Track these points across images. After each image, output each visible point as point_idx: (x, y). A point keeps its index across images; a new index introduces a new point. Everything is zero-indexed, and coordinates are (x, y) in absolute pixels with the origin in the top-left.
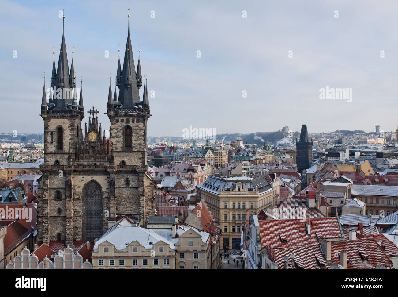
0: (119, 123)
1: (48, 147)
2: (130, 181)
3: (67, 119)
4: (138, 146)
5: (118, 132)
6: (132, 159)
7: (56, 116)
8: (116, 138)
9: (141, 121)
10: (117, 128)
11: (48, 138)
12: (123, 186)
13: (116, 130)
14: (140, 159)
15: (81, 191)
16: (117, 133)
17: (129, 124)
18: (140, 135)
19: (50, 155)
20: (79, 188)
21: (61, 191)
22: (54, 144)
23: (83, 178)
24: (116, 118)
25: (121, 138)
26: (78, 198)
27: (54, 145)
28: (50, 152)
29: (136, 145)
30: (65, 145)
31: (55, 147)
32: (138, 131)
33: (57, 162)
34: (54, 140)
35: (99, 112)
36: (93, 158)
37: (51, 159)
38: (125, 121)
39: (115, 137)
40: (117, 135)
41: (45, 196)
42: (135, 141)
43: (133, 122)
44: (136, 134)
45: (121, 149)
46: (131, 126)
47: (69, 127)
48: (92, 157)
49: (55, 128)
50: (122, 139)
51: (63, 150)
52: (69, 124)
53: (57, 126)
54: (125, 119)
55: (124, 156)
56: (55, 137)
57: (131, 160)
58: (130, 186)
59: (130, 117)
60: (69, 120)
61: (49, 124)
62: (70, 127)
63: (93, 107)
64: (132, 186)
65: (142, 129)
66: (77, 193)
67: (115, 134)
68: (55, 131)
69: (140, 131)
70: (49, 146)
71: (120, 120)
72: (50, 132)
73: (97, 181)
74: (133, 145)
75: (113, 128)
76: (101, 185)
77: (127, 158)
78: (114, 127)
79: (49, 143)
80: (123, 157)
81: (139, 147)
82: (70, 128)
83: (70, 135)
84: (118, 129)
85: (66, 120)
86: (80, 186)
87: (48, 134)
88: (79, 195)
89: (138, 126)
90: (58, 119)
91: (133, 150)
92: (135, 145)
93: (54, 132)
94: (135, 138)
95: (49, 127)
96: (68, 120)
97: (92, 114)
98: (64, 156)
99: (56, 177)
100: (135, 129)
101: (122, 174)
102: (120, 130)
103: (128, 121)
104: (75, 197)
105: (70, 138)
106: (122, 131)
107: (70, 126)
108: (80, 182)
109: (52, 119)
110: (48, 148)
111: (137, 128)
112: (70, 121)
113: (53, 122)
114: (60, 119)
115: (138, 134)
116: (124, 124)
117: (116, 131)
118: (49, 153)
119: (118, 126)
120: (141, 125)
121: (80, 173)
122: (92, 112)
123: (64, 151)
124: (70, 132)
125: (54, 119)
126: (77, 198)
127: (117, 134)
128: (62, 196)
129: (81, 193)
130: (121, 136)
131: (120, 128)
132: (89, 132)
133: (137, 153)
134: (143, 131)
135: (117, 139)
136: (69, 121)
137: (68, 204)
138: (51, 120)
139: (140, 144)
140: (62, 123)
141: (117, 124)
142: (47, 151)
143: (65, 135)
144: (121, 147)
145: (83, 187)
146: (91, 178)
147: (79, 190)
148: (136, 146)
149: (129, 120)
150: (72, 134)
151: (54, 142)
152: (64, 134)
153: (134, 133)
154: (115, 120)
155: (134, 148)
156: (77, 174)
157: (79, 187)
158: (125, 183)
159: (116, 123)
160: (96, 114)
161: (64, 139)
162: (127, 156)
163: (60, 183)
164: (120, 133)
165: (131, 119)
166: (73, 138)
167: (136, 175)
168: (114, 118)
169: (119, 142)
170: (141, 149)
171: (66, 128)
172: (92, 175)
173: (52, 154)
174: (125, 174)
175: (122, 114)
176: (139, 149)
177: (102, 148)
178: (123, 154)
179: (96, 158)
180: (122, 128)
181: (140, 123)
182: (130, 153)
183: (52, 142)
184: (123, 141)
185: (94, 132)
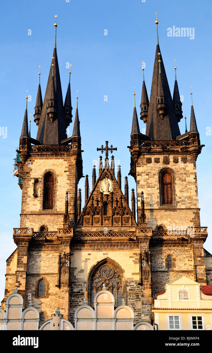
0: (151, 165)
1: (29, 204)
2: (175, 260)
3: (62, 158)
4: (186, 200)
5: (151, 177)
6: (177, 221)
7: (44, 154)
8: (148, 187)
9: (189, 161)
10: (148, 172)
12: (163, 269)
13: (147, 175)
14: (191, 221)
15: (86, 279)
16: (149, 179)
17: (169, 166)
18: (189, 182)
19: (31, 217)
20: (82, 274)
21: (48, 278)
22: (39, 199)
23: (89, 254)
24: (146, 156)
25: (156, 187)
26: (79, 292)
27: (38, 201)
28: (32, 212)
29: (182, 199)
30: (57, 200)
31: (40, 203)
32: (185, 176)
33: (43, 228)
34: (39, 193)
35: (116, 149)
36: (106, 222)
37: (32, 223)
38: (161, 160)
39: (146, 187)
40: (148, 183)
41: (20, 284)
42: (181, 191)
43: (176, 161)
44: (182, 181)
45: (156, 205)
46: (173, 168)
47: (65, 171)
48: (105, 220)
49: (42, 174)
50: (158, 189)
51: (54, 208)
52: (66, 167)
53: (45, 171)
54: (161, 157)
55: (162, 216)
56: (40, 187)
57: (176, 223)
58: (176, 269)
59: (169, 154)
60: (66, 160)
62: (68, 171)
63: (107, 142)
64: (180, 269)
65: (192, 173)
66: (78, 282)
67: (145, 181)
68: (41, 178)
69: (188, 177)
70: (29, 203)
71: (153, 160)
72: (33, 181)
73: (115, 260)
74: (177, 199)
75: (142, 173)
76: (123, 268)
77: (168, 220)
78: (143, 171)
79: (30, 197)
80: (162, 218)
81: (188, 202)
82: (68, 173)
83: (67, 183)
84: (150, 173)
85: (61, 161)
86: (84, 270)
87: (29, 182)
88: (81, 285)
89: (184, 169)
90: (48, 159)
91: (178, 207)
92: (180, 198)
93: (39, 180)
94: (181, 187)
96: (64, 161)
97: (105, 152)
98: (56, 218)
99: (40, 254)
100: (179, 173)
102: (154, 175)
104: (74, 291)
105: (67, 188)
106: (157, 177)
107: (67, 169)
109: (37, 159)
110: (29, 206)
111: (182, 171)
113: (39, 163)
114: (50, 159)
115: (185, 181)
116: (161, 165)
117: (147, 177)
118: (30, 213)
120: (190, 166)
121: (84, 246)
122: (105, 149)
123: (56, 210)
124: (68, 179)
125: (39, 159)
126: (77, 292)
127: (149, 181)
128: (49, 289)
129: (85, 283)
130: (155, 185)
131: (153, 172)
132: (101, 179)
133: (184, 211)
134: (194, 177)
135: (149, 189)
136: (66, 162)
137: (62, 298)
138: (36, 160)
139: (190, 198)
140: (54, 165)
141: (148, 165)
142: (25, 210)
143: (58, 184)
144: (157, 202)
145: (89, 271)
146: (104, 254)
147: (83, 277)
148: (183, 201)
149: (169, 159)
150: (71, 183)
151: (39, 196)
152: (58, 182)
153: (177, 179)
154: (145, 160)
155: (180, 204)
156: (78, 247)
157: (82, 271)
158: (166, 263)
159: (146, 165)
160: (112, 153)
161: (57, 191)
162: (167, 217)
163: (48, 265)
164: (155, 181)
165: (171, 158)
166: (72, 189)
167: (186, 248)
168: (142, 156)
169: (153, 194)
170: (191, 205)
171: (60, 173)
172: (105, 249)
173: (34, 216)
174: (166, 248)
175: (158, 149)
176: (189, 206)
177: (123, 204)
178: (160, 213)
179: (114, 221)
180: (157, 171)
181: (188, 164)
182: (172, 213)
183: (36, 196)
184: (160, 193)
185: (109, 180)
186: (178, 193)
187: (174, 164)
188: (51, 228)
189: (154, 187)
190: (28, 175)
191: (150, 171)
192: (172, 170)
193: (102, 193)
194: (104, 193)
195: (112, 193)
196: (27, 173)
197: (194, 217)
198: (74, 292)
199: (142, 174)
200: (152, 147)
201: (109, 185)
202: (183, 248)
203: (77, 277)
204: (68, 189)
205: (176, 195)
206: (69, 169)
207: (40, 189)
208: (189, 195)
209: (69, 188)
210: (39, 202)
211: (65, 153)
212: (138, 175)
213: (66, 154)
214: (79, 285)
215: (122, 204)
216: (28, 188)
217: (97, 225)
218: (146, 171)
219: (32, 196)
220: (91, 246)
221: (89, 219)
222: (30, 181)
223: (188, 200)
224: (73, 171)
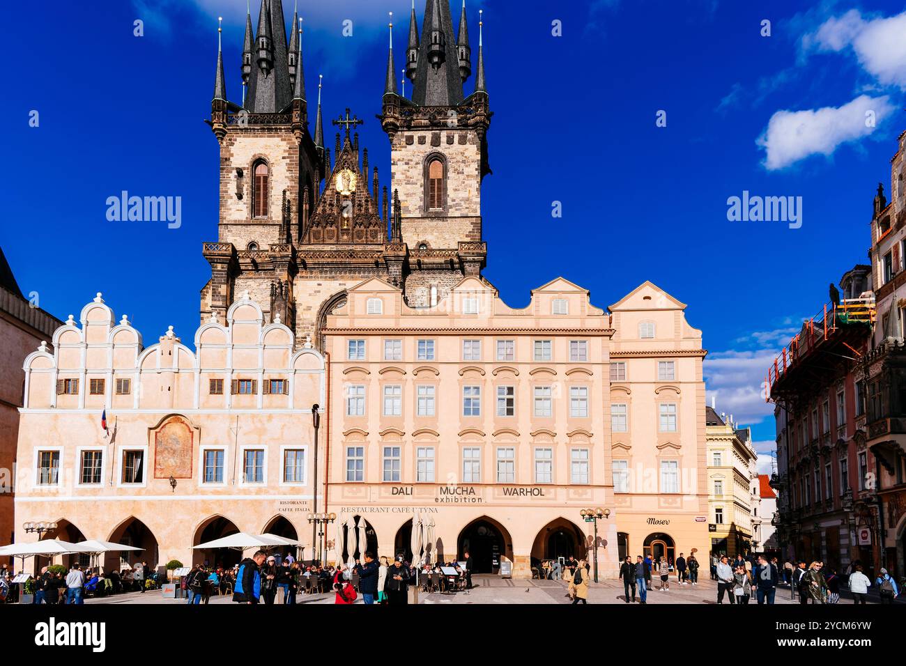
0: (415, 146)
1: (230, 209)
3: (278, 136)
4: (462, 203)
5: (412, 168)
6: (447, 236)
7: (251, 129)
8: (406, 184)
9: (469, 141)
10: (408, 160)
11: (229, 186)
13: (407, 164)
14: (467, 236)
15: (314, 320)
16: (408, 171)
17: (439, 149)
18: (468, 176)
19: (233, 228)
20: (309, 312)
22: (245, 201)
23: (319, 285)
24: (407, 133)
25: (419, 184)
27: (244, 204)
28: (235, 221)
29: (456, 202)
30: (272, 203)
31: (247, 207)
32: (462, 165)
33: (252, 245)
34: (245, 192)
36: (345, 237)
37: (235, 238)
38: (428, 140)
39: (403, 183)
40: (407, 177)
42: (455, 190)
43: (450, 141)
44: (458, 173)
45: (418, 211)
46: (446, 152)
47: (284, 158)
48: (343, 234)
49: (248, 161)
50: (421, 186)
51: (269, 215)
52: (285, 151)
53: (254, 156)
54: (428, 135)
55: (425, 229)
56: (247, 184)
57: (445, 239)
59: (440, 130)
60: (285, 140)
61: (233, 149)
62: (288, 158)
66: (303, 324)
67: (403, 174)
68: (248, 169)
69: (467, 166)
70: (231, 207)
71: (416, 140)
72: (235, 173)
74: (450, 202)
75: (399, 160)
77: (435, 234)
78: (401, 157)
79: (231, 198)
80: (425, 231)
81: (464, 206)
82: (288, 161)
83: (286, 177)
84: (412, 160)
85: (277, 140)
86: (311, 307)
87: (230, 175)
88: (307, 328)
89: (462, 154)
90: (257, 137)
91: (449, 214)
92: (454, 200)
93: (245, 172)
94: (456, 183)
95: (231, 158)
96: (282, 140)
98: (270, 230)
100: (455, 160)
101: (420, 276)
102: (417, 164)
103: (436, 142)
106: (421, 167)
107: (286, 154)
108: (310, 295)
109: (240, 137)
110: (230, 212)
111: (460, 158)
112: (288, 143)
113: (243, 144)
114: (261, 137)
115: (463, 173)
116: (427, 148)
117: (406, 167)
118: (233, 223)
119: (409, 153)
121: (312, 272)
123: (271, 218)
124: (287, 171)
125: (244, 137)
127: (409, 174)
129: (312, 325)
130: (417, 180)
131: (416, 159)
132: (337, 171)
133: (458, 220)
134: (476, 166)
135: (407, 186)
136: (285, 143)
138: (238, 138)
139: (467, 199)
140: (266, 147)
141: (409, 147)
142: (225, 218)
143: (273, 178)
144: (419, 207)
145: (318, 308)
146: (340, 284)
147: (308, 316)
148: (458, 205)
149: (440, 138)
150: (292, 176)
151: (245, 197)
152: (273, 175)
153: (452, 170)
154: (404, 140)
155: (453, 210)
156: (304, 275)
157: (309, 308)
158: (428, 297)
159: (406, 147)
160: (355, 128)
161: (272, 189)
162: (433, 229)
163: (260, 299)
164: (417, 173)
165: (444, 134)
166: (294, 187)
167: (458, 276)
168: (399, 133)
169: (413, 194)
170: (469, 212)
171: (276, 160)
172: (342, 277)
173: (239, 227)
174: (429, 276)
175: (423, 121)
176: (465, 212)
177: (370, 210)
178: (423, 223)
179: (355, 236)
180: (420, 158)
181: (468, 145)
182: (440, 223)
183: (240, 197)
184: (425, 193)
185: (348, 171)
186: (450, 192)
187: (448, 146)
188: (264, 246)
189: (416, 184)
190: (227, 163)
191: (410, 158)
192: (443, 155)
193: (338, 193)
194: (343, 193)
195: (353, 193)
196: (226, 159)
197: (471, 230)
198: (298, 338)
199: (398, 162)
200: (415, 118)
201: (349, 180)
202: (453, 276)
203: (301, 317)
204: (288, 186)
205: (448, 195)
206: (289, 154)
207: (246, 186)
208: (467, 196)
209: (289, 184)
210: (245, 206)
211: (283, 127)
212: (394, 164)
213: (284, 129)
214: (304, 328)
215: (367, 209)
216: (229, 183)
217: (332, 242)
218: (405, 158)
219: (235, 197)
220: (321, 272)
221: (319, 232)
222: (231, 172)
223: (465, 203)
224: (296, 157)
